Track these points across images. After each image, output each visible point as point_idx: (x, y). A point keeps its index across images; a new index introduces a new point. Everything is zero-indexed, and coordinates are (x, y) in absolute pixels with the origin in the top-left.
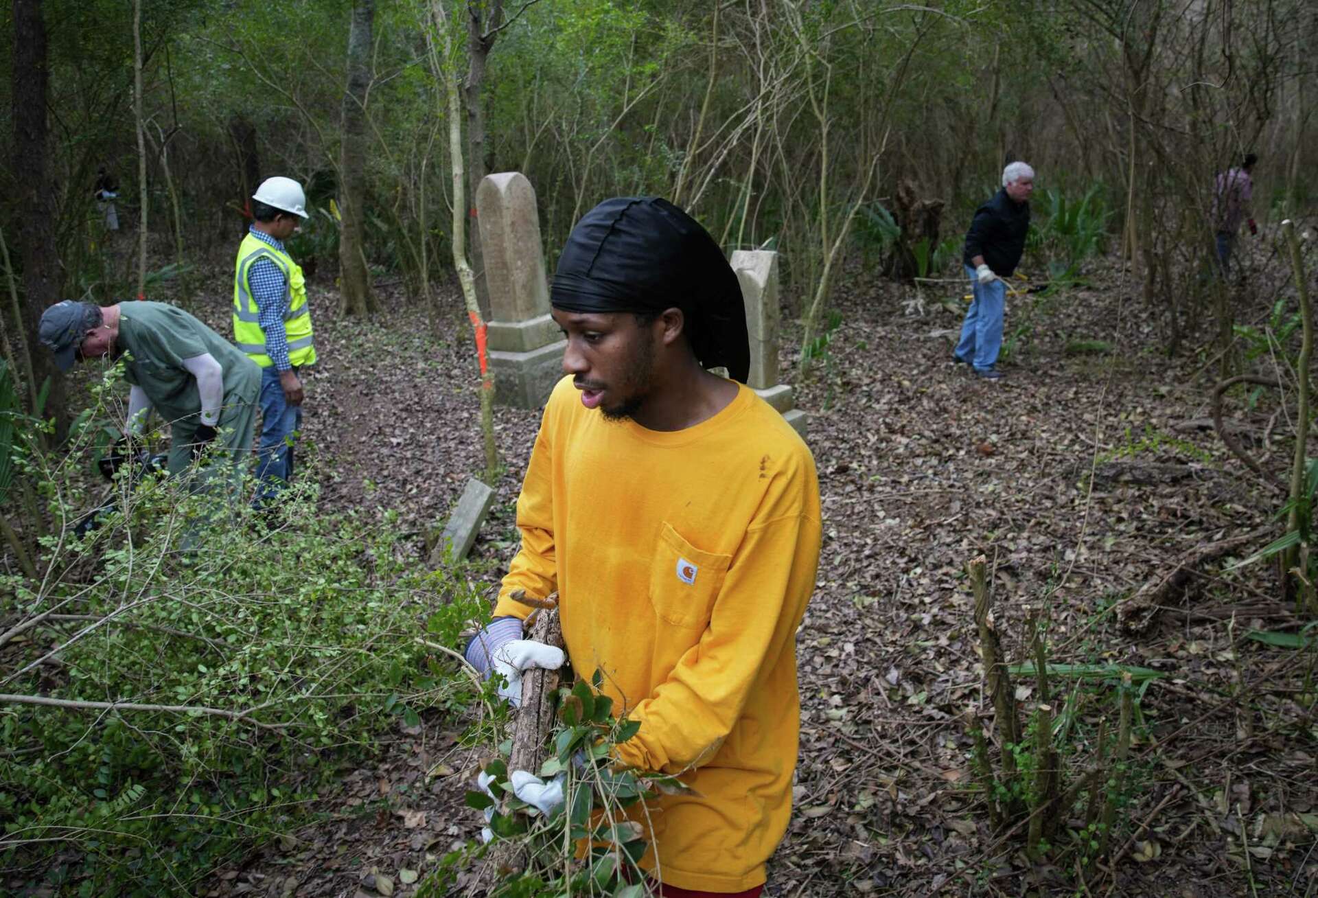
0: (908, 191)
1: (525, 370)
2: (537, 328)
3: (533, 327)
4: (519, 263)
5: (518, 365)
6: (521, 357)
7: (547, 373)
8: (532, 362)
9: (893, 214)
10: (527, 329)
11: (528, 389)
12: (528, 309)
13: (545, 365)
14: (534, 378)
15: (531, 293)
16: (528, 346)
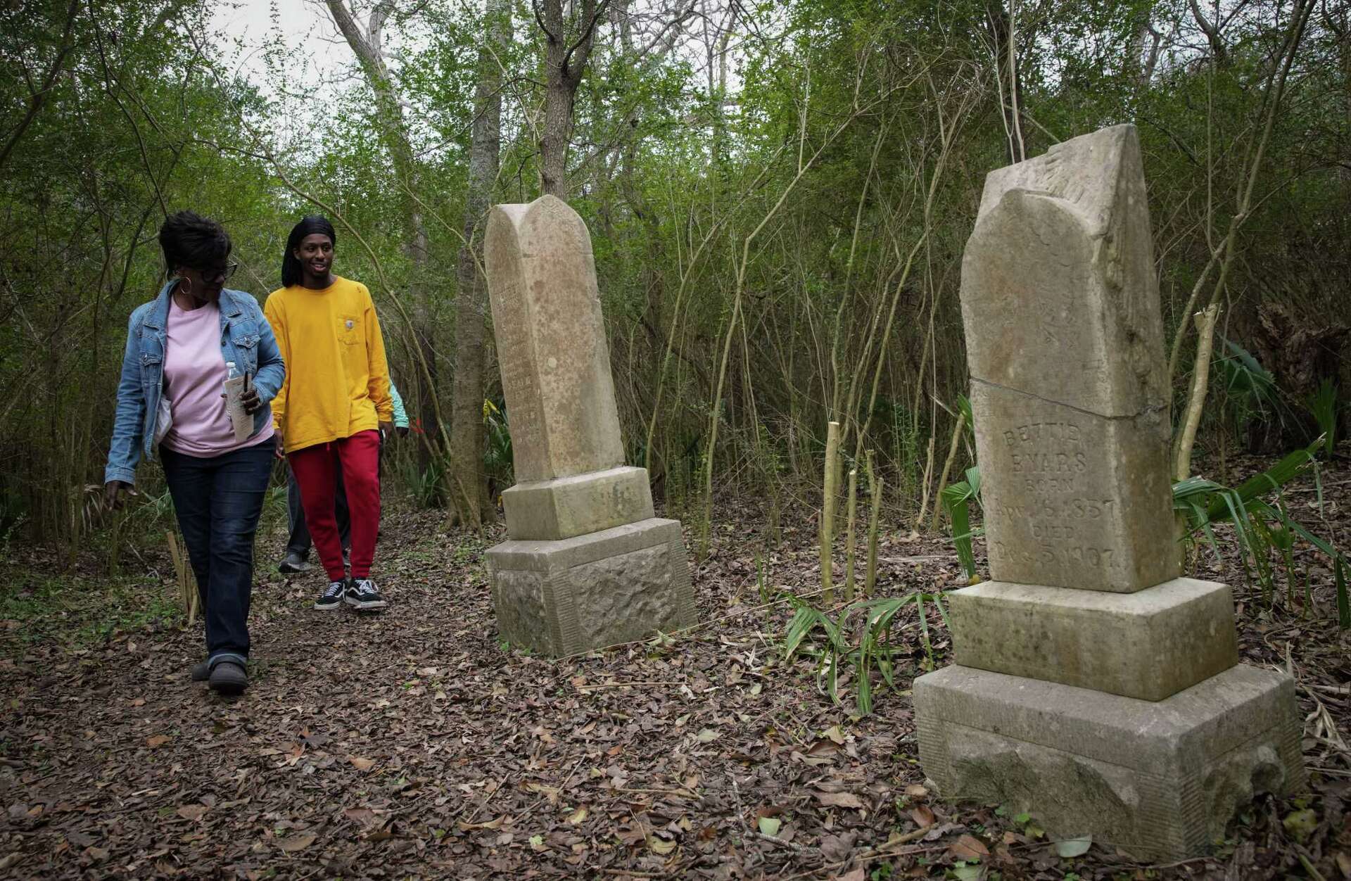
0: (1276, 318)
1: (554, 575)
2: (590, 492)
3: (578, 489)
4: (553, 362)
5: (540, 565)
6: (548, 549)
7: (605, 583)
8: (571, 559)
9: (1254, 353)
10: (565, 491)
11: (560, 615)
12: (574, 454)
13: (603, 564)
14: (578, 593)
15: (580, 423)
16: (566, 525)
